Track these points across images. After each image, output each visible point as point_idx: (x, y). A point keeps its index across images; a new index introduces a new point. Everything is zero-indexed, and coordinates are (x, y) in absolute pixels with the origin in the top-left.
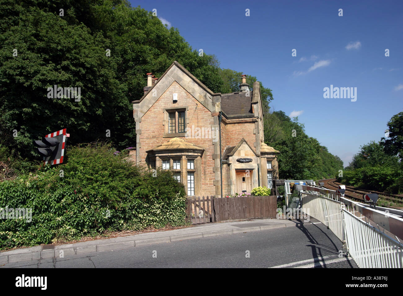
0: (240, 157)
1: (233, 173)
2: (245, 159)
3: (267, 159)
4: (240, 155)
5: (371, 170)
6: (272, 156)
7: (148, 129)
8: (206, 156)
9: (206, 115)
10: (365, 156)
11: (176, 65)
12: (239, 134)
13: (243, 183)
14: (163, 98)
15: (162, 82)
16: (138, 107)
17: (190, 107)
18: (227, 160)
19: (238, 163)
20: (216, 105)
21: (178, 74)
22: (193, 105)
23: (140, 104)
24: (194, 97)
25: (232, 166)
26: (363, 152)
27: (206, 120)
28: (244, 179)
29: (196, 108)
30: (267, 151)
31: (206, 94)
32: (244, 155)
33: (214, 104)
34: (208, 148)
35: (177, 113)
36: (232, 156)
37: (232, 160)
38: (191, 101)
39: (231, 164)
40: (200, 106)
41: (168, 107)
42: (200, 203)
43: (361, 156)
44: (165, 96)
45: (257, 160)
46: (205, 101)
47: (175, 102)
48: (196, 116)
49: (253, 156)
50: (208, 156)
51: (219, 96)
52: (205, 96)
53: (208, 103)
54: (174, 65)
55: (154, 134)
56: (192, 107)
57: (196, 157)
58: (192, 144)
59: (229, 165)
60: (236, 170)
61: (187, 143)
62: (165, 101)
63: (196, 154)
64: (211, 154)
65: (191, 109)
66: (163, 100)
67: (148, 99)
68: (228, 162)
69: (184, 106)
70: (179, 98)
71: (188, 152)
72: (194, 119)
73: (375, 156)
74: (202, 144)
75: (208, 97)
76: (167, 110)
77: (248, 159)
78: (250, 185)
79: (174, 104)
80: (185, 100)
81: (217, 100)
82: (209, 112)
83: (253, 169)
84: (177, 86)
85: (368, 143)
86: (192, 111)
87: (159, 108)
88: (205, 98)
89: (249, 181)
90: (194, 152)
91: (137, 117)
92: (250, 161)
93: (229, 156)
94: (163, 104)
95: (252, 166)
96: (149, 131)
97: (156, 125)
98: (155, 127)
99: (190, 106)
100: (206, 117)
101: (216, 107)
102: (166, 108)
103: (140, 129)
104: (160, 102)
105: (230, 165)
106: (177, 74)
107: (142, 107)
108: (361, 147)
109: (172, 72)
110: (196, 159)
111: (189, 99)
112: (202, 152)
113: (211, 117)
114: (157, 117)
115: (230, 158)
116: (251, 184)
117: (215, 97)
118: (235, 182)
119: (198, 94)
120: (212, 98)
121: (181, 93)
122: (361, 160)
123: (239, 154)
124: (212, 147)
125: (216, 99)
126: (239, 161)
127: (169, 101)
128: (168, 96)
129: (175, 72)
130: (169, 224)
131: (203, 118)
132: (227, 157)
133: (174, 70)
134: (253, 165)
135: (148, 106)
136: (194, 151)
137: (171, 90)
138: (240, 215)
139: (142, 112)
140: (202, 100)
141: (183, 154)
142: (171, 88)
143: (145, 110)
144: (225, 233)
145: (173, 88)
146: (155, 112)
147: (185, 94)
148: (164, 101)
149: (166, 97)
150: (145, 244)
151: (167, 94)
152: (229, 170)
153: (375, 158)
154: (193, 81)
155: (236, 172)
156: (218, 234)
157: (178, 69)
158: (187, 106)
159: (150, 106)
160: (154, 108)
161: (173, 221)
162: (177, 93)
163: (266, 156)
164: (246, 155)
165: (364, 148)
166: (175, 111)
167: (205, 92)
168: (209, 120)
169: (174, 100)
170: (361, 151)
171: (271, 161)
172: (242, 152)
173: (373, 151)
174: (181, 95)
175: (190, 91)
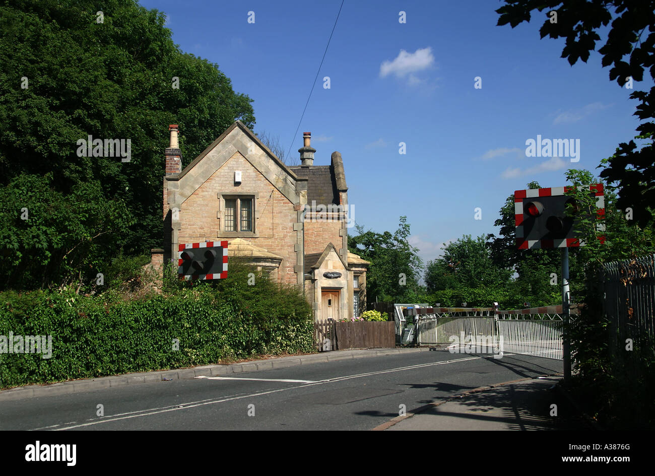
0: (327, 271)
1: (319, 292)
2: (333, 273)
3: (354, 273)
4: (328, 267)
5: (470, 294)
6: (360, 269)
7: (192, 223)
8: (284, 267)
9: (285, 208)
10: (451, 264)
11: (240, 128)
12: (318, 235)
13: (328, 308)
14: (218, 177)
15: (216, 150)
16: (176, 187)
17: (261, 194)
18: (311, 274)
19: (325, 278)
20: (301, 195)
21: (243, 142)
22: (266, 192)
23: (179, 182)
24: (267, 179)
25: (318, 283)
26: (448, 258)
27: (286, 216)
28: (330, 302)
29: (270, 196)
30: (356, 262)
31: (286, 177)
32: (332, 268)
33: (297, 193)
34: (288, 256)
35: (239, 201)
36: (318, 268)
37: (319, 273)
38: (262, 185)
39: (316, 280)
40: (276, 193)
41: (227, 191)
42: (322, 328)
43: (442, 265)
44: (222, 174)
45: (347, 275)
46: (284, 187)
47: (237, 184)
48: (270, 208)
49: (341, 269)
50: (288, 267)
51: (306, 182)
52: (285, 180)
53: (289, 190)
54: (237, 127)
55: (202, 231)
56: (265, 193)
57: (273, 268)
58: (266, 250)
59: (313, 281)
60: (322, 289)
61: (260, 249)
62: (221, 182)
63: (274, 265)
64: (292, 265)
65: (263, 197)
66: (217, 179)
67: (192, 176)
68: (313, 276)
69: (251, 191)
70: (245, 178)
71: (265, 262)
72: (267, 212)
73: (470, 266)
74: (279, 250)
75: (289, 182)
76: (225, 196)
77: (337, 273)
78: (336, 311)
79: (236, 187)
80: (254, 182)
81: (303, 187)
82: (290, 204)
83: (342, 288)
84: (242, 160)
85: (458, 240)
86: (265, 201)
87: (211, 190)
88: (284, 182)
89: (336, 305)
90: (272, 262)
91: (174, 203)
92: (338, 276)
93: (314, 269)
94: (218, 185)
95: (341, 284)
96: (194, 226)
97: (206, 217)
98: (204, 220)
99: (261, 192)
100: (284, 211)
101: (301, 197)
102: (223, 193)
103: (179, 221)
104: (213, 182)
105: (316, 282)
106: (241, 142)
107: (183, 187)
108: (444, 247)
109: (234, 137)
110: (272, 271)
111: (259, 182)
112: (279, 261)
113: (292, 211)
114: (207, 205)
115: (316, 271)
116: (338, 310)
117: (299, 182)
118: (321, 306)
119: (274, 177)
120: (296, 183)
121: (248, 171)
122: (444, 274)
123: (327, 265)
124: (294, 255)
125: (301, 186)
126: (326, 276)
127: (228, 182)
128: (225, 174)
129: (239, 137)
130: (300, 349)
131: (281, 212)
132: (311, 270)
133: (237, 134)
134: (342, 282)
135: (192, 187)
136: (272, 260)
137: (231, 166)
138: (360, 343)
139: (182, 195)
140: (280, 185)
141: (258, 264)
142: (231, 162)
143: (188, 192)
144: (370, 355)
145: (235, 163)
146: (203, 196)
147: (254, 174)
148: (220, 180)
149: (223, 176)
150: (309, 362)
151: (224, 170)
152: (314, 288)
153: (470, 271)
154: (266, 155)
155: (322, 291)
156: (365, 356)
157: (243, 133)
158: (256, 191)
159: (197, 187)
160: (203, 191)
161: (303, 346)
162: (241, 170)
163: (354, 269)
164: (334, 267)
165: (450, 249)
166: (236, 197)
167: (284, 173)
168: (290, 216)
169: (236, 180)
170: (444, 254)
171: (358, 276)
172: (329, 262)
173: (468, 257)
174: (247, 174)
175: (262, 170)
